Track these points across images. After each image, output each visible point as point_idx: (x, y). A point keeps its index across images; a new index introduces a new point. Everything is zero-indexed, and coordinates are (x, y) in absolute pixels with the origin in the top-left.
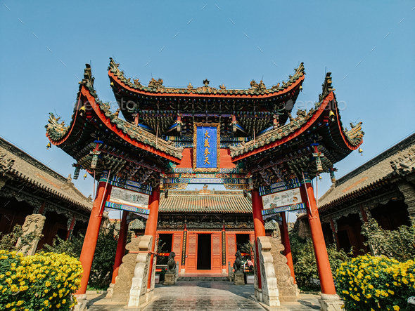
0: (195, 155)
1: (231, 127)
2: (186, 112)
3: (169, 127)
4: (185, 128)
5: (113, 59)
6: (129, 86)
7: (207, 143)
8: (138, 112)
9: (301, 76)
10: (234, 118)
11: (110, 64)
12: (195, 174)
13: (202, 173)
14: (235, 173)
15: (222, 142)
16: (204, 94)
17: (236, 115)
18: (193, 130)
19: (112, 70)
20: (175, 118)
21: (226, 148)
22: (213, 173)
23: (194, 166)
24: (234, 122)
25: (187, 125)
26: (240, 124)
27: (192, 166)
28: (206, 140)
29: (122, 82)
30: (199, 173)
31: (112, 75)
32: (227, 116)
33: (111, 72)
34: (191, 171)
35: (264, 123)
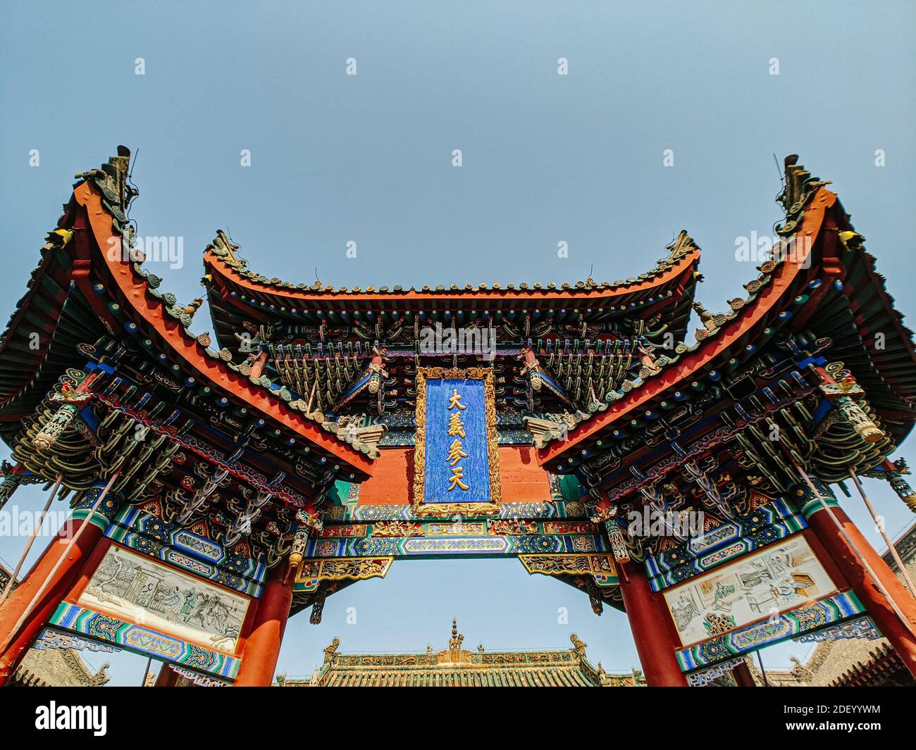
0: (419, 462)
1: (527, 377)
2: (397, 348)
3: (348, 386)
4: (395, 392)
5: (226, 233)
6: (249, 279)
7: (456, 425)
8: (265, 349)
9: (691, 252)
10: (531, 355)
11: (215, 242)
12: (418, 523)
13: (444, 521)
14: (554, 519)
15: (502, 428)
16: (447, 293)
17: (534, 349)
18: (413, 387)
19: (217, 250)
20: (365, 363)
21: (514, 446)
22: (480, 519)
23: (418, 497)
24: (532, 362)
25: (401, 387)
26: (550, 371)
27: (412, 502)
28: (455, 416)
29: (234, 272)
30: (434, 520)
31: (213, 260)
32: (511, 353)
33: (213, 254)
34: (408, 514)
35: (616, 369)
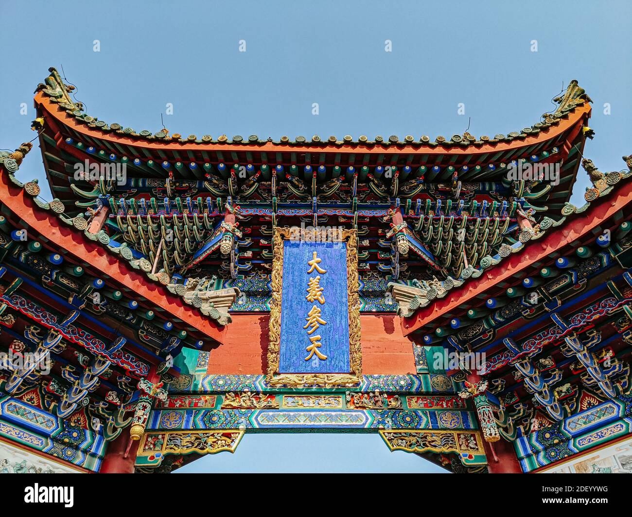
0: (274, 330)
1: (393, 240)
2: (251, 206)
3: (197, 247)
4: (249, 254)
5: (59, 72)
6: (85, 124)
7: (315, 291)
8: (106, 203)
9: (581, 105)
10: (398, 217)
11: (47, 81)
12: (271, 394)
13: (300, 393)
14: (419, 394)
15: (364, 295)
16: (308, 145)
17: (403, 209)
18: (270, 248)
19: (49, 91)
20: (217, 221)
21: (378, 313)
22: (338, 391)
23: (273, 367)
24: (400, 224)
25: (256, 245)
26: (419, 235)
27: (265, 373)
28: (314, 281)
29: (69, 116)
30: (289, 391)
31: (46, 102)
32: (377, 213)
33: (46, 95)
34: (260, 384)
